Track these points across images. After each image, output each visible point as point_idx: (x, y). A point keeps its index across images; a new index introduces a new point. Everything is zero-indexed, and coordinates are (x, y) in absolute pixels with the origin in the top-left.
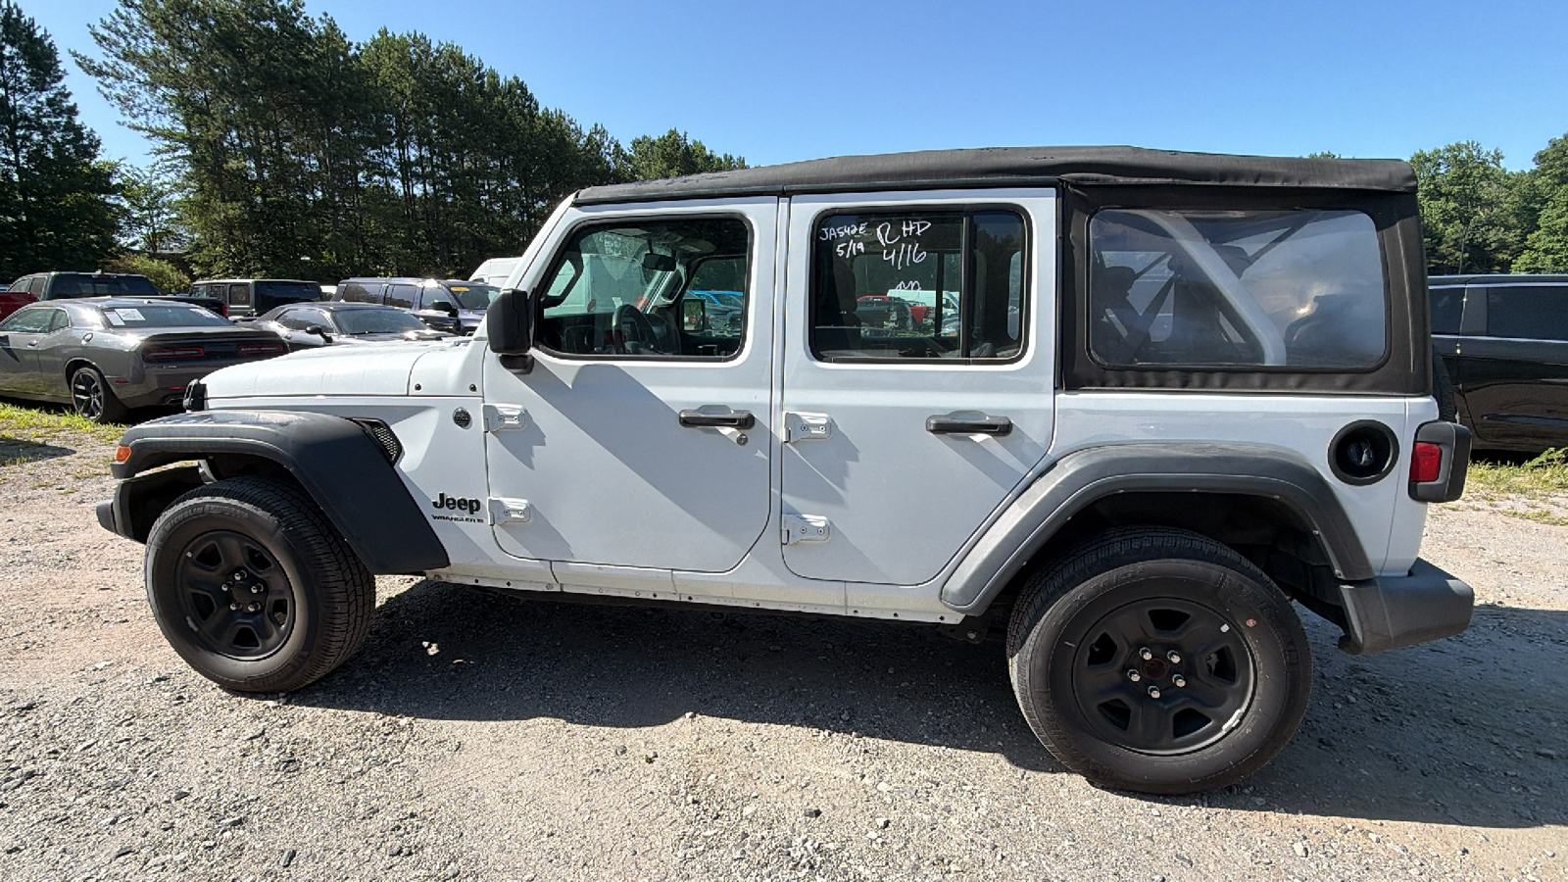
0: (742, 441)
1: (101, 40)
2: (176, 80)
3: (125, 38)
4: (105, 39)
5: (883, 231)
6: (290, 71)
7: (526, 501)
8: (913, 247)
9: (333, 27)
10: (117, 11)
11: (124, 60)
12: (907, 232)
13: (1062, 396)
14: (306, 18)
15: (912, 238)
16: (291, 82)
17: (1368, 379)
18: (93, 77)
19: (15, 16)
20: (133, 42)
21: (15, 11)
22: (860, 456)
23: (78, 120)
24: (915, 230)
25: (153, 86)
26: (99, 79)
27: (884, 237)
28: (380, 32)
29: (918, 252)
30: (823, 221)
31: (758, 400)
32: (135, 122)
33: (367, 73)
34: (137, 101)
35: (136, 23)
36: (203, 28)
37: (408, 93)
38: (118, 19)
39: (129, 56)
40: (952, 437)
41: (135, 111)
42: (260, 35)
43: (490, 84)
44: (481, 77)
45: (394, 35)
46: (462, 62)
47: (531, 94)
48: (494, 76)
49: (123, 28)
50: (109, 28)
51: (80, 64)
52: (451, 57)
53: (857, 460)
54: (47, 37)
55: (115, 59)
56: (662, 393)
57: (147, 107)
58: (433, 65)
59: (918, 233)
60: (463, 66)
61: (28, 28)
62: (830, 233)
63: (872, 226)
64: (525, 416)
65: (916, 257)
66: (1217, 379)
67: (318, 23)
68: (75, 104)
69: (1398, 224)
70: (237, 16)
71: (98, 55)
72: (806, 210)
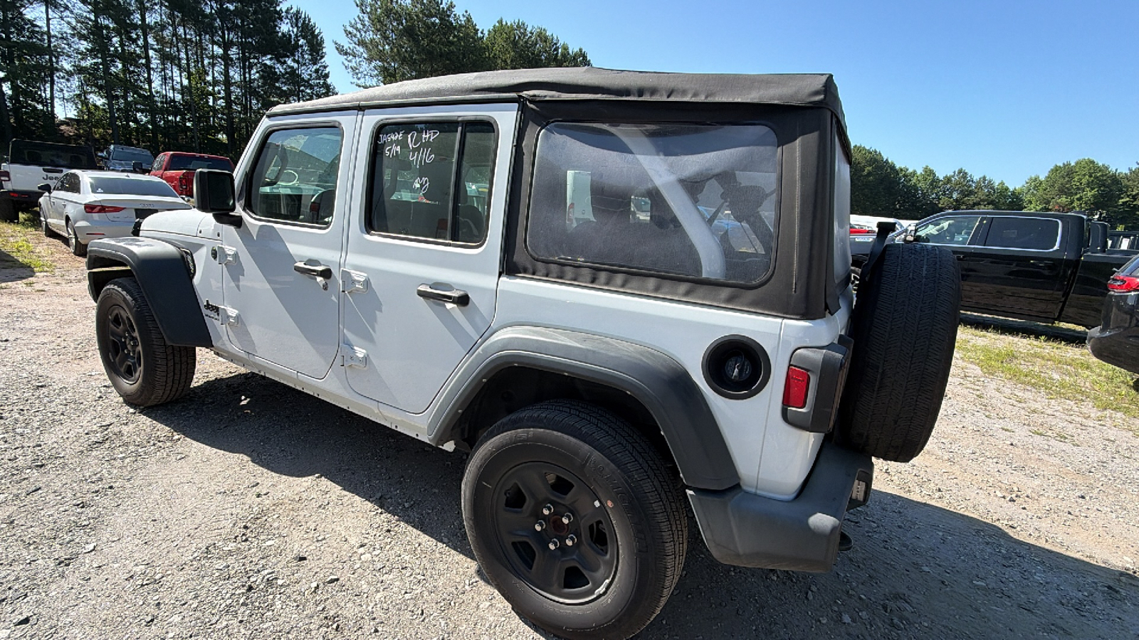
0: (325, 287)
1: (348, 33)
2: (381, 56)
3: (360, 32)
4: (350, 33)
5: (412, 137)
6: (440, 49)
7: (237, 312)
8: (427, 151)
9: (469, 20)
10: (358, 16)
11: (359, 45)
12: (425, 138)
13: (504, 279)
14: (455, 15)
15: (427, 144)
16: (441, 56)
17: (751, 295)
18: (342, 56)
19: (307, 22)
20: (364, 34)
21: (307, 19)
22: (383, 308)
23: (329, 81)
24: (430, 137)
25: (370, 60)
26: (345, 57)
27: (412, 141)
28: (498, 22)
29: (430, 155)
30: (381, 129)
31: (333, 259)
32: (359, 82)
33: (485, 48)
34: (361, 70)
35: (366, 23)
36: (398, 24)
37: (509, 61)
38: (358, 20)
39: (362, 43)
40: (434, 303)
41: (359, 75)
42: (428, 26)
43: (562, 55)
44: (556, 49)
45: (507, 24)
46: (545, 40)
47: (589, 61)
48: (566, 48)
49: (359, 26)
50: (353, 27)
51: (337, 49)
52: (539, 36)
53: (381, 311)
54: (320, 33)
55: (354, 45)
56: (294, 249)
57: (365, 73)
58: (526, 42)
59: (431, 140)
60: (546, 42)
61: (312, 28)
62: (383, 138)
63: (407, 133)
64: (236, 256)
65: (428, 158)
66: (619, 278)
67: (462, 18)
68: (329, 72)
69: (798, 141)
70: (417, 16)
71: (346, 43)
72: (371, 120)
